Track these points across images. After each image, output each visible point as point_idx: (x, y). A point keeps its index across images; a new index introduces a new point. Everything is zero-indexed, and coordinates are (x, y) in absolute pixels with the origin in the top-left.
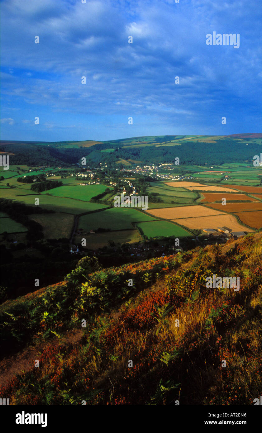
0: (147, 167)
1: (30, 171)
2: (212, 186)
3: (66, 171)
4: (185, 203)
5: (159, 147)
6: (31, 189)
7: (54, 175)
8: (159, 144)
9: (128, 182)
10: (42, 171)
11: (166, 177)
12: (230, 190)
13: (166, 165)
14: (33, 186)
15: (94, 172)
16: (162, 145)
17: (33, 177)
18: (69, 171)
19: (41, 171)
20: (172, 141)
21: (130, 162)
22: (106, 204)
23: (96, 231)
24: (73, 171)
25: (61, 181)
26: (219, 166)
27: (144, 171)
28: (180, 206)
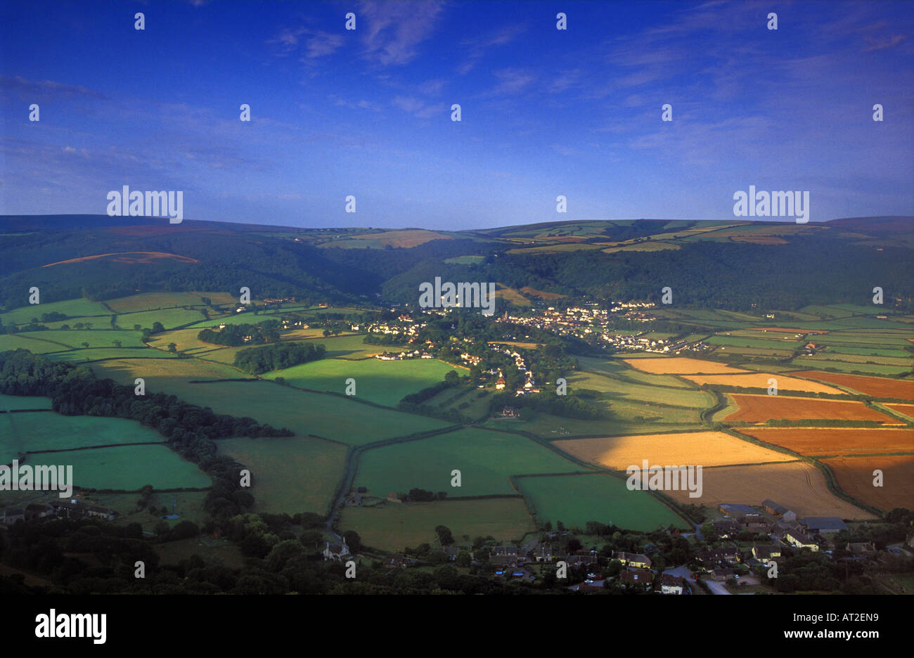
0: (576, 310)
1: (239, 310)
2: (763, 372)
3: (340, 317)
4: (677, 424)
5: (614, 255)
6: (236, 364)
7: (306, 327)
8: (616, 244)
9: (515, 354)
10: (273, 311)
11: (630, 342)
12: (817, 388)
13: (633, 308)
14: (240, 355)
15: (420, 322)
16: (624, 249)
17: (244, 329)
18: (349, 317)
19: (268, 312)
20: (653, 237)
21: (527, 295)
22: (445, 417)
23: (404, 499)
24: (361, 317)
25: (323, 346)
26: (791, 314)
27: (566, 324)
28: (660, 433)
